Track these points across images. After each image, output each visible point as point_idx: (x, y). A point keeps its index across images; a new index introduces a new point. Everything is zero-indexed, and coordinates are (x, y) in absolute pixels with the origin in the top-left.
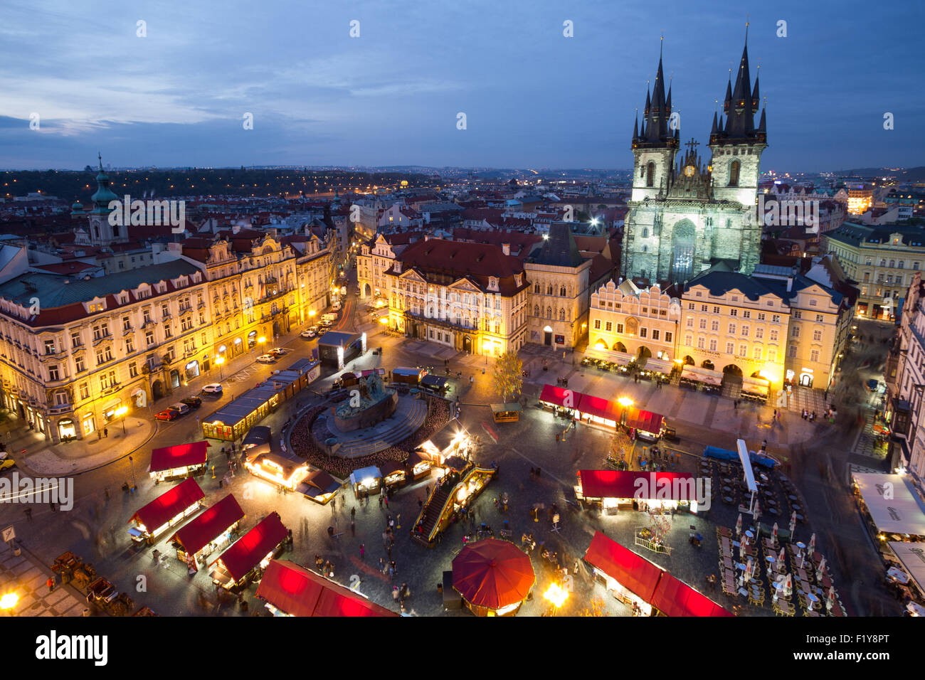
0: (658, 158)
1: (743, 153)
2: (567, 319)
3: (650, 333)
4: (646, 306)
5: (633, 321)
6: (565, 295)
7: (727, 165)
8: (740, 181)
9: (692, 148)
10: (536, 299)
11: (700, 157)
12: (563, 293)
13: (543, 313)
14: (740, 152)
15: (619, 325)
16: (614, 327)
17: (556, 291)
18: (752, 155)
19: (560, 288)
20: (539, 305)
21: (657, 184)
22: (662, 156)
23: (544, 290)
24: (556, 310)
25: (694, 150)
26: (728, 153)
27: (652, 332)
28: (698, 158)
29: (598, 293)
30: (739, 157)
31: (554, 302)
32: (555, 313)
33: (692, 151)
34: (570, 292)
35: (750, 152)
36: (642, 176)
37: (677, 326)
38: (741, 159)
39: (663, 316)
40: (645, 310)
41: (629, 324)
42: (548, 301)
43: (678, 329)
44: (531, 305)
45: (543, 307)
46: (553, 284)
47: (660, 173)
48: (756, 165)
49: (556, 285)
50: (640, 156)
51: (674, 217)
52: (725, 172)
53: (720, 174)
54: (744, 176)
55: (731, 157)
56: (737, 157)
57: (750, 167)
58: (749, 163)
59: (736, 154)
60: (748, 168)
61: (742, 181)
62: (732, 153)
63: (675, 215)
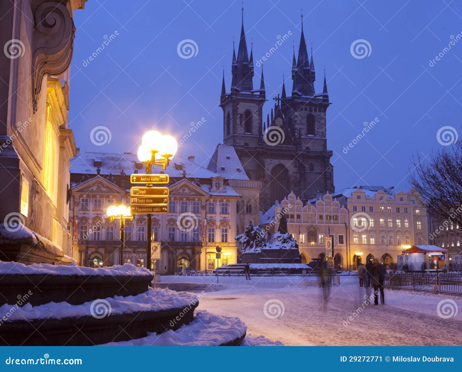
0: (253, 108)
1: (315, 111)
7: (305, 119)
9: (279, 103)
18: (321, 113)
22: (257, 106)
26: (306, 109)
29: (281, 206)
33: (279, 105)
34: (255, 207)
35: (320, 111)
36: (241, 124)
37: (346, 228)
38: (314, 114)
39: (336, 221)
40: (321, 217)
41: (309, 233)
43: (348, 230)
48: (324, 120)
50: (238, 105)
51: (271, 162)
52: (305, 125)
53: (302, 126)
54: (318, 128)
55: (307, 112)
56: (312, 113)
57: (321, 121)
58: (320, 118)
59: (311, 110)
60: (320, 123)
61: (317, 132)
62: (308, 109)
63: (271, 161)
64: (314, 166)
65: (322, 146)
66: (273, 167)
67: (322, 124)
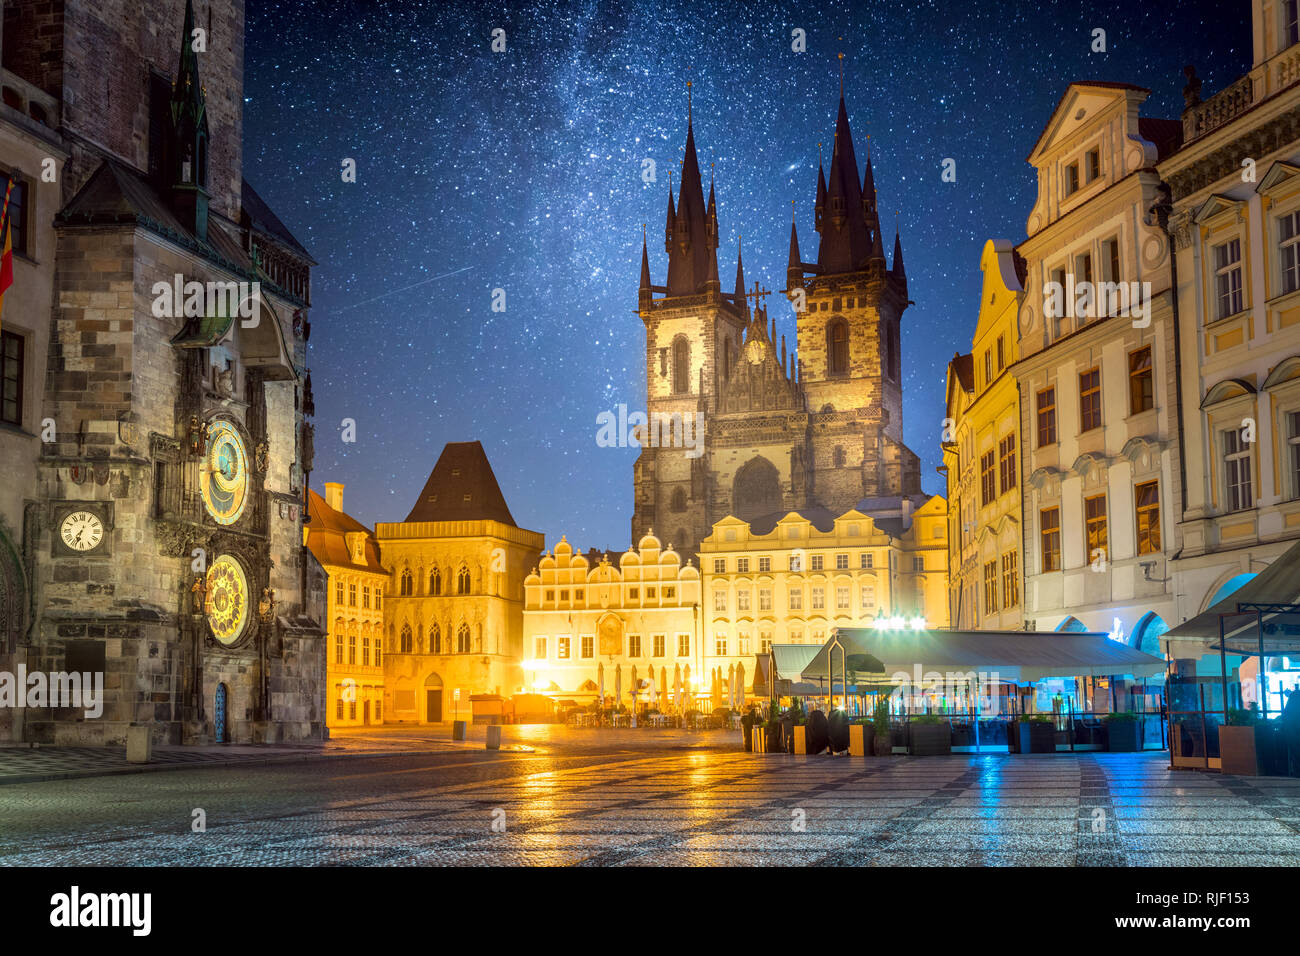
0: (692, 328)
1: (851, 305)
2: (474, 648)
3: (647, 646)
4: (634, 585)
5: (612, 623)
6: (468, 590)
7: (824, 332)
8: (851, 362)
9: (757, 303)
10: (405, 610)
11: (774, 320)
12: (465, 588)
13: (421, 644)
14: (845, 304)
15: (585, 640)
16: (576, 647)
17: (450, 582)
18: (867, 308)
19: (456, 575)
20: (412, 624)
21: (694, 386)
22: (701, 323)
23: (421, 585)
24: (450, 629)
25: (762, 309)
26: (824, 307)
27: (652, 640)
28: (770, 323)
29: (538, 574)
30: (845, 313)
31: (444, 610)
32: (449, 636)
33: (758, 308)
34: (480, 580)
35: (863, 304)
36: (664, 373)
37: (696, 617)
38: (847, 316)
39: (670, 600)
40: (634, 593)
41: (605, 632)
42: (431, 608)
43: (699, 620)
44: (392, 627)
45: (421, 627)
46: (442, 567)
47: (700, 358)
48: (874, 327)
49: (450, 570)
50: (657, 327)
51: (734, 456)
52: (823, 349)
53: (813, 352)
54: (857, 352)
55: (829, 314)
56: (841, 314)
57: (866, 332)
58: (864, 324)
59: (837, 307)
60: (863, 335)
61: (855, 362)
62: (830, 306)
63: (735, 452)
64: (845, 453)
65: (869, 396)
66: (741, 468)
67: (869, 338)
